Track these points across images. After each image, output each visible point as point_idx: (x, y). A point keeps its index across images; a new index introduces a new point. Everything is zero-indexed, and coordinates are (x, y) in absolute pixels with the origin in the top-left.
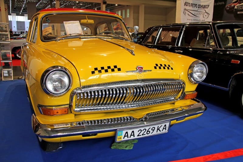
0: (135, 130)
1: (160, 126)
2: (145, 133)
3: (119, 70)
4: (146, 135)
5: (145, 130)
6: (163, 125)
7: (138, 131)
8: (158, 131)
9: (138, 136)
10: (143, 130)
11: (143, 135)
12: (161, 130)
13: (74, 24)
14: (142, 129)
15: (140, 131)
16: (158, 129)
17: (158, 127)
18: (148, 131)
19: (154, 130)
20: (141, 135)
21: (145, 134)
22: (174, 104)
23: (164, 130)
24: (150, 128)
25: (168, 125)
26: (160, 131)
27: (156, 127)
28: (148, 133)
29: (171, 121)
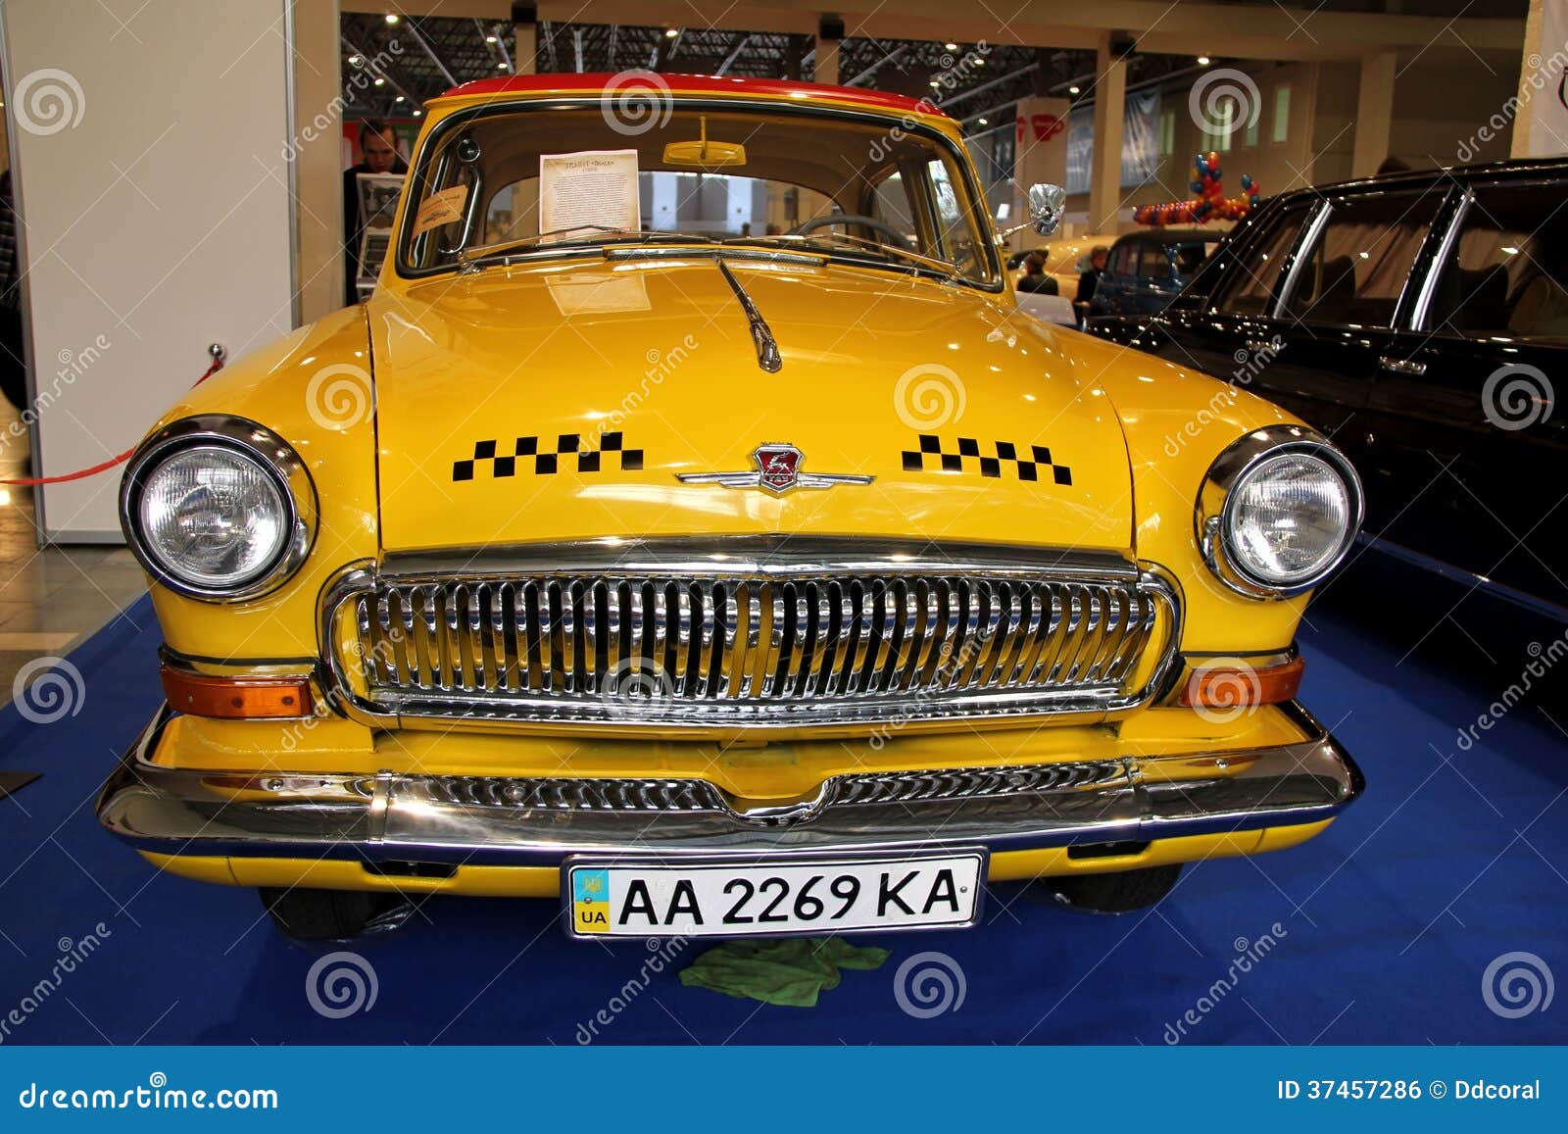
0: (696, 877)
1: (897, 872)
2: (786, 907)
3: (633, 459)
4: (795, 925)
5: (775, 890)
6: (929, 870)
7: (728, 889)
8: (891, 905)
9: (730, 918)
10: (763, 888)
11: (765, 917)
12: (917, 905)
13: (601, 170)
14: (756, 877)
15: (739, 892)
16: (887, 895)
17: (885, 877)
18: (802, 899)
19: (852, 897)
20: (749, 920)
21: (784, 918)
22: (1116, 733)
23: (936, 905)
24: (815, 880)
25: (966, 872)
26: (908, 911)
27: (869, 877)
28: (808, 908)
29: (993, 856)
